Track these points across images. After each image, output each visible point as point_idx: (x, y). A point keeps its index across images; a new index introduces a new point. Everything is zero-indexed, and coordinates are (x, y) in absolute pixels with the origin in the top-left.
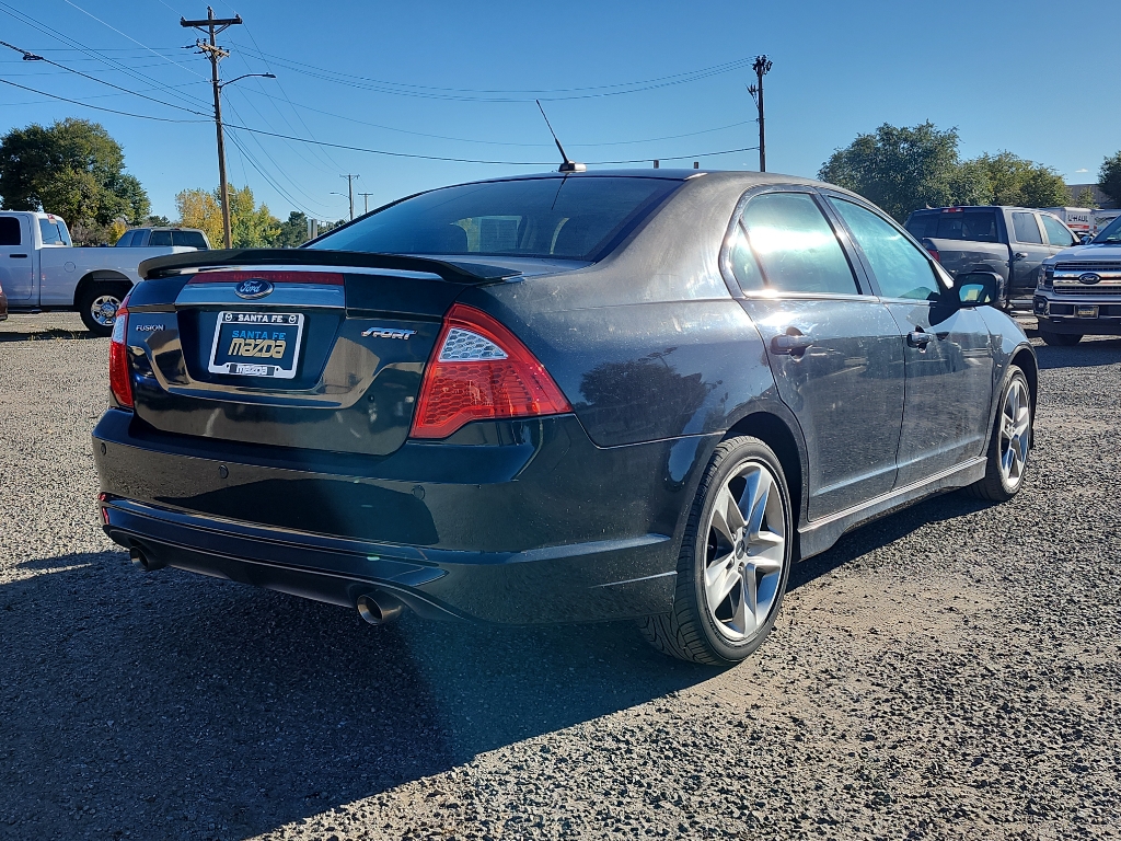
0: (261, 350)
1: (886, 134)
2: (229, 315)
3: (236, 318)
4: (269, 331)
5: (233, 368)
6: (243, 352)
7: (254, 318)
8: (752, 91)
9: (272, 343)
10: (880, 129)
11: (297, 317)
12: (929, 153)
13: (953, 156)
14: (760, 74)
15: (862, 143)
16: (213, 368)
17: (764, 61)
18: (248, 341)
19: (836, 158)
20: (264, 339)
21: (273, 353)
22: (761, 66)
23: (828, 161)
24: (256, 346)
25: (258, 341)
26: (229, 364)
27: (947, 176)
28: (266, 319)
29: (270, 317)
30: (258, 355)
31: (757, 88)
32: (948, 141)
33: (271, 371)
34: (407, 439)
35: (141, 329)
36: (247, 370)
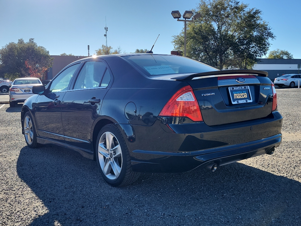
0: (242, 96)
2: (231, 88)
4: (242, 91)
5: (238, 102)
6: (237, 97)
7: (238, 88)
9: (243, 94)
11: (248, 87)
16: (233, 103)
18: (238, 94)
24: (240, 95)
25: (240, 94)
26: (236, 101)
29: (241, 88)
30: (241, 97)
34: (272, 111)
35: (204, 95)
36: (241, 102)
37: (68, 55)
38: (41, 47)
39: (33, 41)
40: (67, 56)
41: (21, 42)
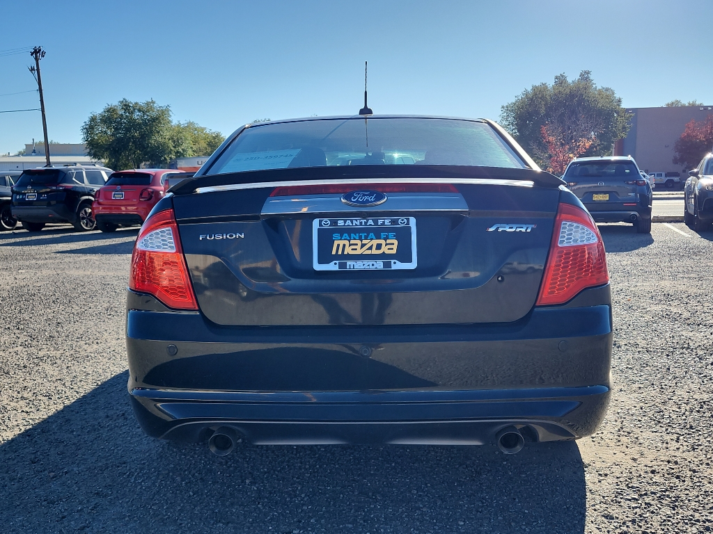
0: (370, 248)
1: (125, 105)
2: (326, 221)
3: (335, 223)
4: (376, 233)
6: (348, 250)
7: (357, 223)
8: (32, 69)
9: (382, 242)
10: (122, 102)
11: (408, 220)
12: (155, 120)
13: (170, 122)
14: (37, 59)
15: (111, 110)
16: (318, 267)
17: (40, 50)
18: (352, 242)
19: (93, 119)
20: (372, 239)
21: (385, 249)
22: (37, 52)
23: (87, 120)
24: (364, 245)
25: (364, 242)
26: (337, 262)
27: (167, 134)
28: (370, 222)
29: (376, 222)
30: (369, 252)
31: (36, 68)
32: (164, 112)
33: (387, 265)
34: (534, 306)
35: (208, 238)
36: (359, 265)
37: (687, 105)
38: (607, 90)
39: (588, 78)
40: (683, 107)
41: (561, 80)
